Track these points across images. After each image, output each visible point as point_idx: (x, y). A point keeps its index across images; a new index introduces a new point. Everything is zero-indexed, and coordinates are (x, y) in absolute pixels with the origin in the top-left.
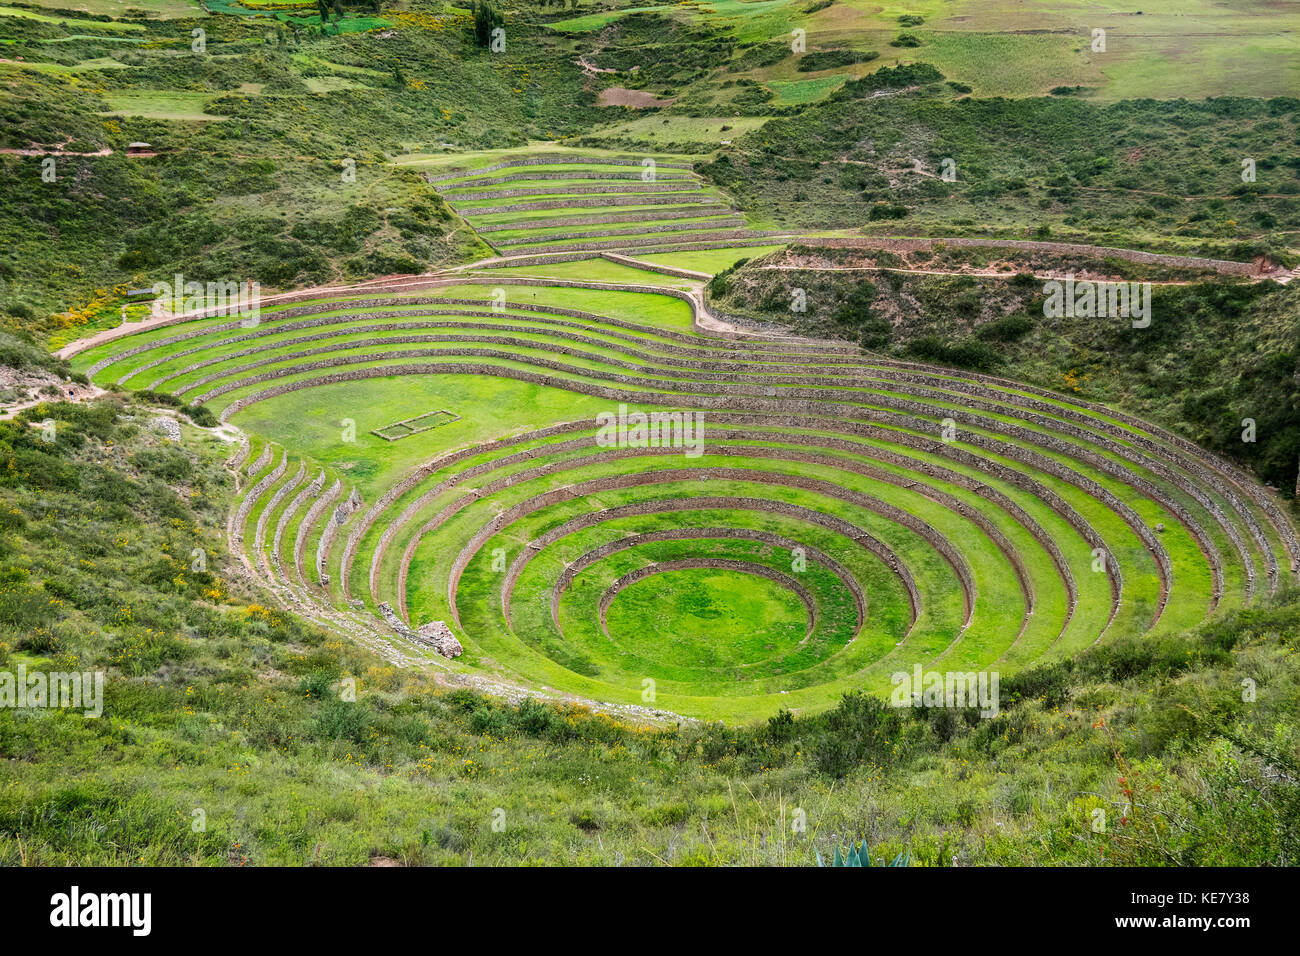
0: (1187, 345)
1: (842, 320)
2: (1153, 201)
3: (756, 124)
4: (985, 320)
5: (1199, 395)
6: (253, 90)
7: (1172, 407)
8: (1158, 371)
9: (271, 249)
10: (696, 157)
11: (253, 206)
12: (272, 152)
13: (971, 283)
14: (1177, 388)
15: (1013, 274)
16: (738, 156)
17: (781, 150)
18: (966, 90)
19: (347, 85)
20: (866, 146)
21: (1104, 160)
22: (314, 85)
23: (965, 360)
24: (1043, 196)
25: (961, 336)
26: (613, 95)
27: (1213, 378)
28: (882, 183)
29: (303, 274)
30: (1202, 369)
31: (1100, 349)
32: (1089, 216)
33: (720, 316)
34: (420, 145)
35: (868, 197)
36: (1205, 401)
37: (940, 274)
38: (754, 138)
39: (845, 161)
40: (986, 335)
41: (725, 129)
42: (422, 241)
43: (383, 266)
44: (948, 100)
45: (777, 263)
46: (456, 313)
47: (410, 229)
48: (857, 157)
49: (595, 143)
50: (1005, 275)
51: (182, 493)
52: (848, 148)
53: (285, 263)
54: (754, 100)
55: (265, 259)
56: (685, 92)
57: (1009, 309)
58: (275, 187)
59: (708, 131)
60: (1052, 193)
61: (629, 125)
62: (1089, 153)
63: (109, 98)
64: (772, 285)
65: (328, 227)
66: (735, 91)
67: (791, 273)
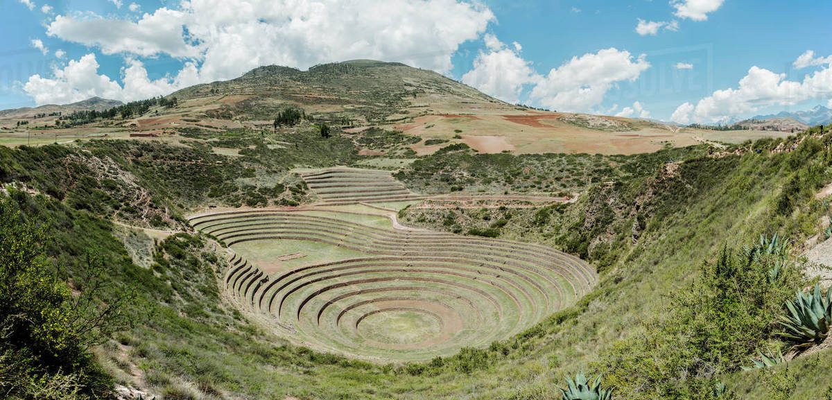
0: (552, 223)
1: (445, 224)
2: (535, 182)
3: (412, 161)
4: (492, 221)
5: (558, 237)
6: (253, 147)
7: (551, 241)
8: (546, 232)
9: (252, 195)
10: (393, 171)
11: (247, 181)
12: (256, 166)
13: (486, 210)
14: (552, 236)
15: (499, 206)
16: (407, 171)
17: (420, 169)
18: (477, 151)
19: (279, 147)
20: (448, 167)
21: (520, 171)
22: (270, 147)
23: (487, 234)
24: (504, 182)
25: (485, 226)
26: (364, 151)
27: (561, 231)
28: (454, 179)
29: (259, 203)
30: (558, 229)
31: (528, 227)
32: (518, 188)
33: (402, 224)
34: (301, 166)
35: (450, 184)
36: (560, 239)
37: (476, 208)
38: (412, 165)
39: (441, 173)
40: (494, 226)
41: (401, 162)
42: (299, 195)
43: (284, 203)
44: (472, 154)
45: (421, 206)
46: (308, 220)
47: (294, 191)
48: (445, 171)
49: (357, 166)
50: (497, 207)
51: (214, 267)
52: (442, 169)
53: (255, 199)
54: (410, 154)
55: (248, 198)
56: (387, 151)
57: (499, 218)
58: (255, 176)
59: (395, 162)
60: (506, 181)
61: (370, 161)
62: (515, 169)
63: (214, 149)
64: (420, 213)
65: (270, 189)
66: (403, 151)
67: (426, 209)
